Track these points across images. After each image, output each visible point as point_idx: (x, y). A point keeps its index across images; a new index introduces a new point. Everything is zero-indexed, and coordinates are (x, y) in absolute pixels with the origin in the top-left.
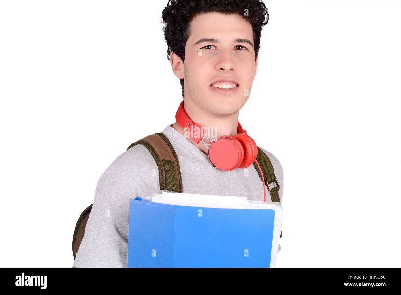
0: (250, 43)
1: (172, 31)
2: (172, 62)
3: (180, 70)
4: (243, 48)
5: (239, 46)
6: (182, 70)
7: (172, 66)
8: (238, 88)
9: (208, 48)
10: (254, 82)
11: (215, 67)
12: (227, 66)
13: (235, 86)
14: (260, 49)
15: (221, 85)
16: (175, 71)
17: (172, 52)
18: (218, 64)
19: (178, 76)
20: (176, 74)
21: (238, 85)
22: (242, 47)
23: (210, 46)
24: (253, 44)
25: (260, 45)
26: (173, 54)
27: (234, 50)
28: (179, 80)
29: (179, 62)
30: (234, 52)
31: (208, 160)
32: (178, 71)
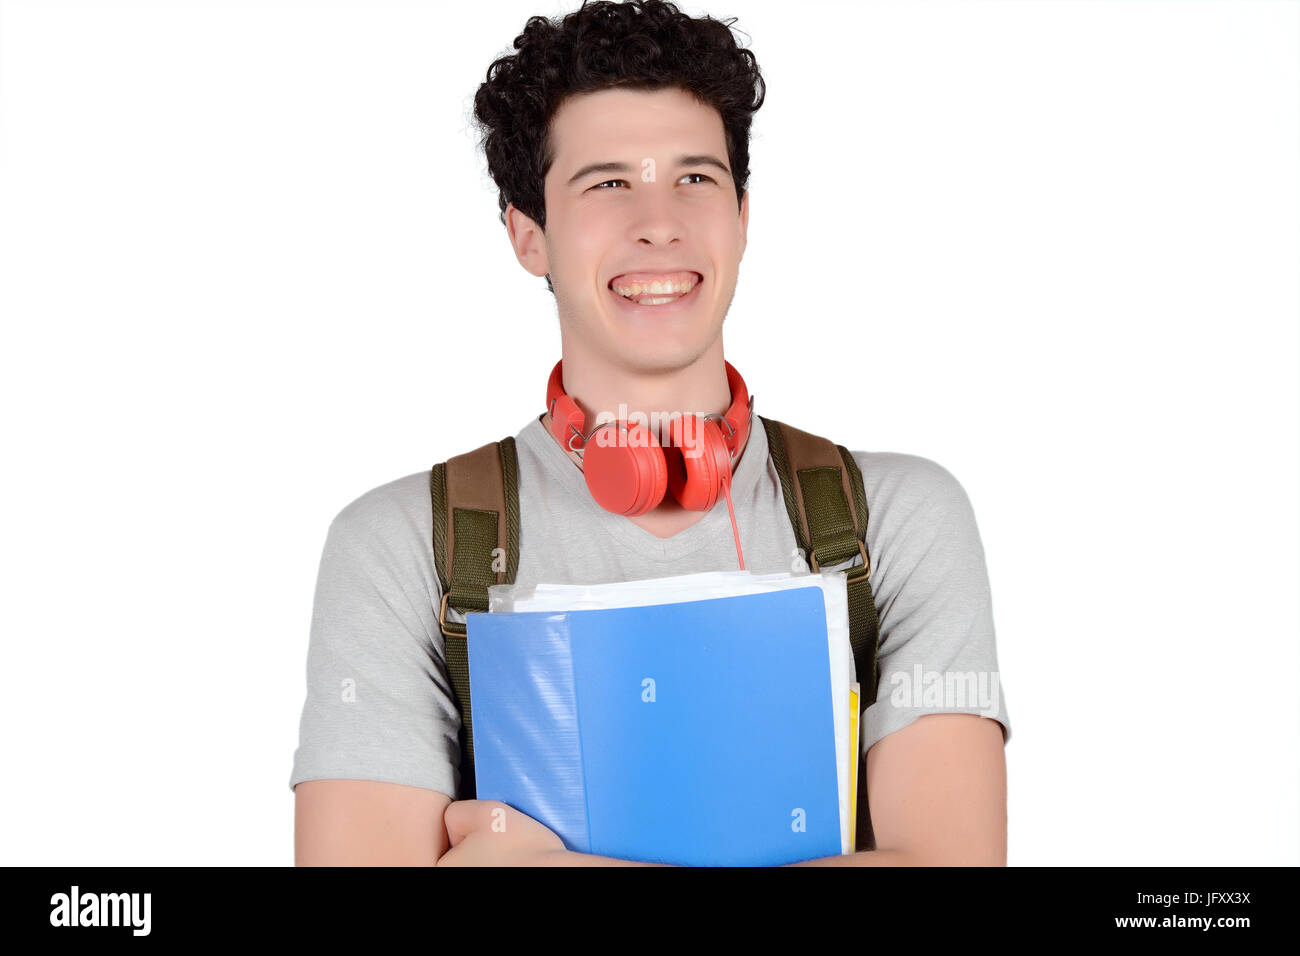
1: (506, 150)
2: (513, 230)
3: (536, 251)
6: (542, 252)
7: (514, 244)
13: (685, 285)
16: (524, 258)
18: (635, 227)
19: (532, 270)
20: (525, 265)
21: (701, 279)
27: (677, 185)
29: (532, 232)
30: (675, 191)
32: (530, 255)
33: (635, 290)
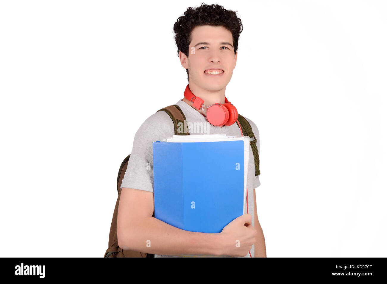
0: (231, 45)
1: (180, 38)
2: (181, 58)
3: (186, 63)
4: (226, 48)
5: (223, 47)
6: (187, 63)
7: (181, 61)
8: (223, 74)
9: (204, 49)
10: (234, 70)
11: (208, 60)
12: (216, 60)
13: (221, 72)
14: (238, 49)
15: (212, 72)
16: (183, 64)
17: (180, 52)
18: (210, 58)
20: (183, 66)
21: (224, 72)
22: (225, 47)
23: (205, 47)
24: (233, 46)
25: (238, 46)
26: (181, 53)
27: (221, 49)
28: (185, 70)
29: (185, 58)
30: (220, 51)
31: (206, 120)
32: (184, 64)
33: (209, 73)
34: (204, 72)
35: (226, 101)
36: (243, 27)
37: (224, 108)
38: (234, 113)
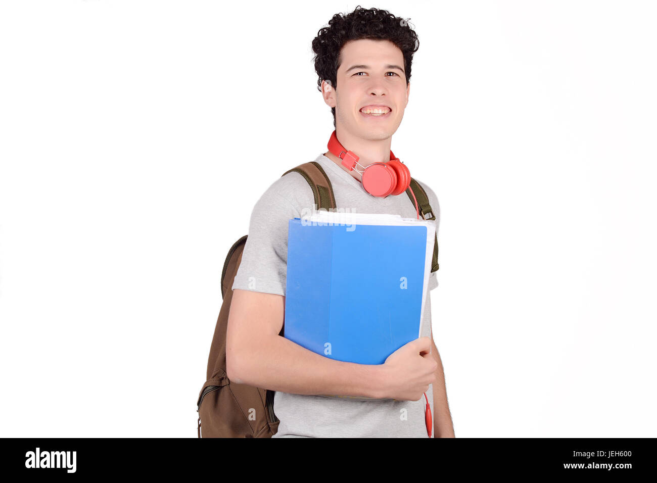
0: (401, 69)
1: (323, 60)
2: (324, 92)
3: (332, 98)
4: (394, 75)
5: (390, 73)
6: (334, 99)
8: (390, 114)
9: (360, 74)
11: (366, 92)
12: (379, 92)
13: (386, 111)
15: (373, 110)
16: (326, 100)
17: (323, 81)
18: (369, 89)
19: (330, 106)
20: (327, 103)
21: (391, 110)
22: (393, 73)
23: (362, 73)
24: (404, 70)
27: (386, 76)
28: (330, 109)
30: (385, 78)
32: (329, 99)
33: (368, 112)
34: (360, 111)
35: (392, 157)
36: (419, 43)
37: (389, 170)
38: (405, 177)
